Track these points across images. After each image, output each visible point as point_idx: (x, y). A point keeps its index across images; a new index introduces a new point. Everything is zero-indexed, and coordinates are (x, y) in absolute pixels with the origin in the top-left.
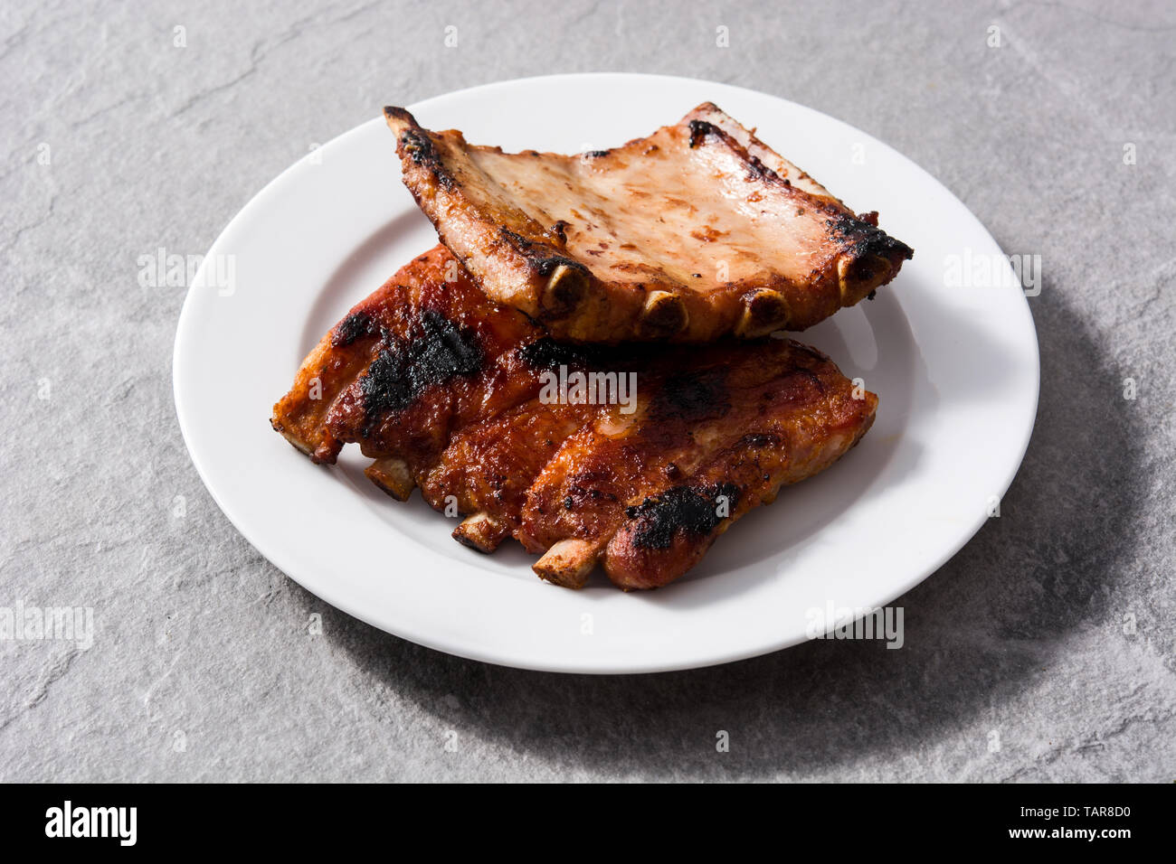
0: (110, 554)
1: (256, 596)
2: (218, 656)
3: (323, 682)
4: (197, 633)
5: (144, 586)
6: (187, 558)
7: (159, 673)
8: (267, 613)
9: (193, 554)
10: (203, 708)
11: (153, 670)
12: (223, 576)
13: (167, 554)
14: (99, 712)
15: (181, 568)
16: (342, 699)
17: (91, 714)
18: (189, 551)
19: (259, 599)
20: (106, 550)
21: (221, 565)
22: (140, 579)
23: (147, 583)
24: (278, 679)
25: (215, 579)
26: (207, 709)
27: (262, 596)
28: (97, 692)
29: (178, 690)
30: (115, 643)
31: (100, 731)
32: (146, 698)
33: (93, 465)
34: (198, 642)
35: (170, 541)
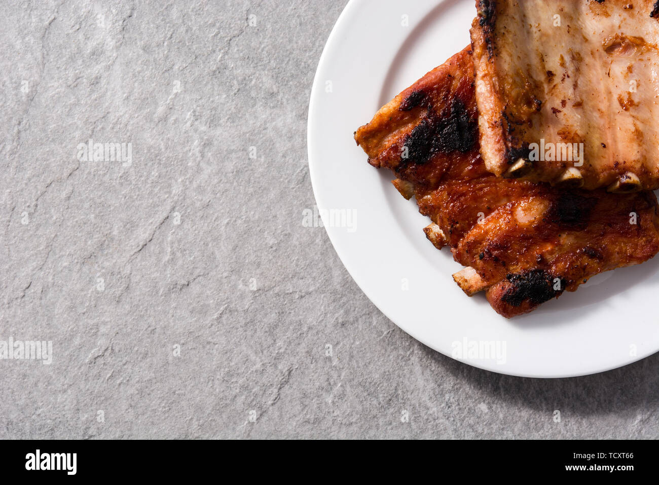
0: (303, 300)
1: (382, 332)
2: (364, 373)
3: (419, 393)
4: (352, 357)
5: (323, 324)
6: (344, 304)
7: (335, 384)
8: (388, 344)
9: (347, 302)
10: (359, 408)
11: (332, 381)
12: (364, 317)
13: (334, 301)
14: (307, 408)
15: (342, 311)
16: (429, 404)
17: (303, 410)
18: (344, 299)
19: (384, 335)
20: (302, 297)
21: (362, 310)
22: (321, 319)
23: (324, 322)
24: (396, 390)
25: (360, 319)
26: (361, 408)
27: (385, 333)
28: (305, 396)
29: (345, 395)
30: (311, 363)
31: (308, 422)
32: (329, 400)
33: (289, 234)
34: (354, 363)
35: (334, 292)
